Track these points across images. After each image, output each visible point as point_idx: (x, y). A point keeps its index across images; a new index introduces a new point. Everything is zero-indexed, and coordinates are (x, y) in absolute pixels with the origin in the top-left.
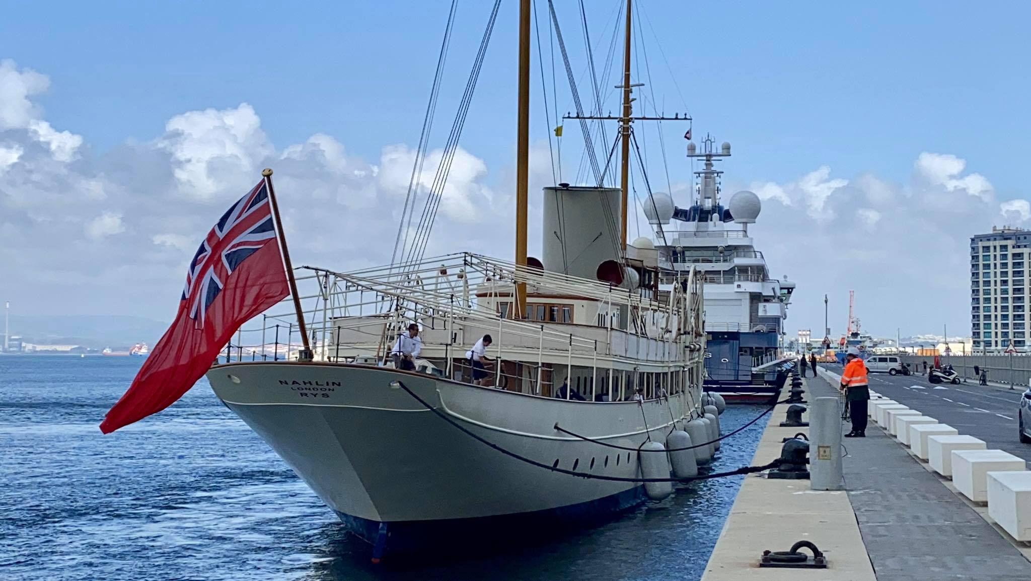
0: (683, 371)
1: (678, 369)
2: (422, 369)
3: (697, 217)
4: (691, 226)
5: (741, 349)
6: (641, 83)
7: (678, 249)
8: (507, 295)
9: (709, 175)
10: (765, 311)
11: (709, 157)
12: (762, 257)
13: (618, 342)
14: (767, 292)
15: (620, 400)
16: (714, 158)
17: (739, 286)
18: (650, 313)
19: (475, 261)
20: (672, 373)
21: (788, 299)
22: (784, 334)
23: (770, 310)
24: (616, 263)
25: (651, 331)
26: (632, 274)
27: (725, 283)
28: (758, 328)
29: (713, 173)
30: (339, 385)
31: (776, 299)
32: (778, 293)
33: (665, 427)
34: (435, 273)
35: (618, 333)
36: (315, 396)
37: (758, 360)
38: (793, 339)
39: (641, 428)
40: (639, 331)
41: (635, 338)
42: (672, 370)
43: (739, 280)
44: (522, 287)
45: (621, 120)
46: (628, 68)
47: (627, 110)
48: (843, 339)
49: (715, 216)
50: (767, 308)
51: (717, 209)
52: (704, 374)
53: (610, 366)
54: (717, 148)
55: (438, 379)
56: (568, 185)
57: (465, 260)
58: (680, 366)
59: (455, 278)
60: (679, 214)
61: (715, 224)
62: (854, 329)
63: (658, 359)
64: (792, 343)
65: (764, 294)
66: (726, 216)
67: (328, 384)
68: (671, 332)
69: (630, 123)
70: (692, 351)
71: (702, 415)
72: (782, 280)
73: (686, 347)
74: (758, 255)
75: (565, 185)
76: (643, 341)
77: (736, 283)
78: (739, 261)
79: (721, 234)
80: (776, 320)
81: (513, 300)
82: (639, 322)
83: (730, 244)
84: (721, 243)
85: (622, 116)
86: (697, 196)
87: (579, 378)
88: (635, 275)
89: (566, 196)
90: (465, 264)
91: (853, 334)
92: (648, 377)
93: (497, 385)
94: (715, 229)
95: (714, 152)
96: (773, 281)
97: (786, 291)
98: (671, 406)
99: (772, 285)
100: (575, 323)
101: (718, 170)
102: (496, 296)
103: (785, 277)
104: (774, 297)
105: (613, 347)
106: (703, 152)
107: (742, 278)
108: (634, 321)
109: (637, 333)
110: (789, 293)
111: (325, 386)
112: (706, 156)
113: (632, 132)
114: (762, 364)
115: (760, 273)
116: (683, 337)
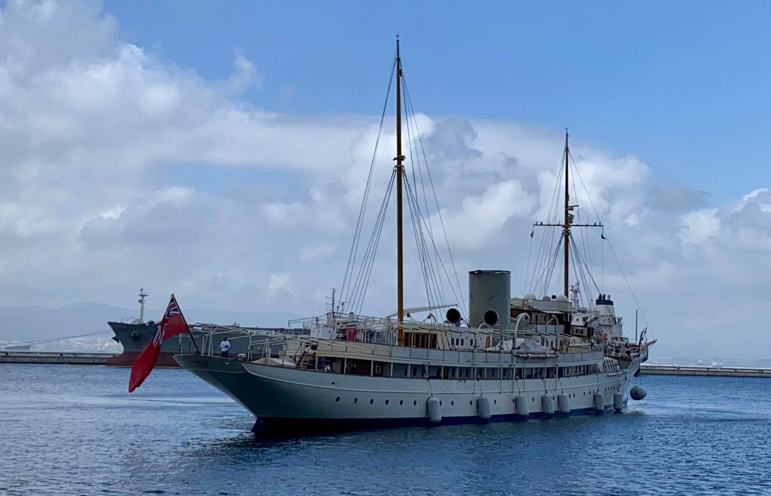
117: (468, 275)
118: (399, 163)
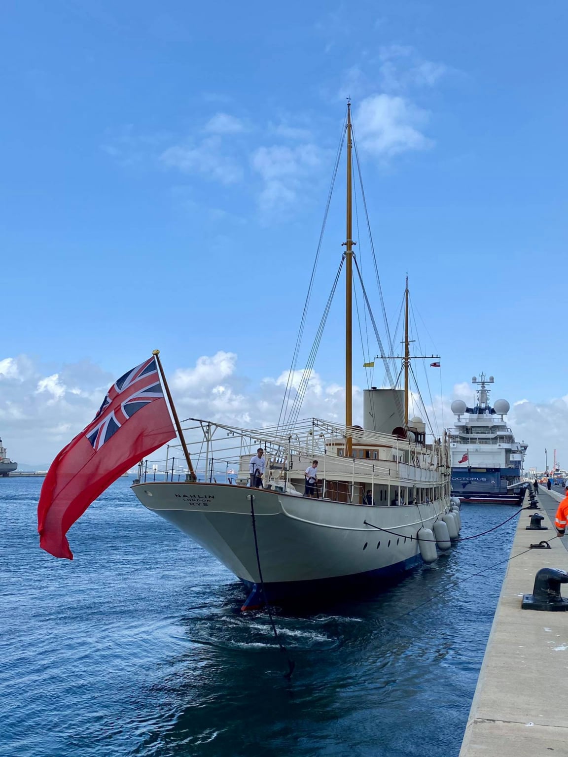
0: (441, 487)
1: (438, 486)
2: (268, 487)
3: (478, 412)
4: (475, 416)
5: (501, 477)
6: (413, 340)
7: (469, 427)
8: (341, 444)
9: (483, 393)
10: (513, 458)
11: (483, 383)
12: (511, 431)
13: (403, 470)
14: (514, 449)
15: (405, 504)
16: (486, 384)
17: (500, 445)
18: (422, 456)
19: (319, 423)
20: (435, 488)
21: (525, 452)
22: (523, 469)
23: (516, 457)
24: (403, 428)
25: (422, 465)
26: (411, 435)
27: (492, 444)
28: (510, 466)
29: (486, 390)
30: (213, 497)
31: (519, 452)
32: (520, 449)
33: (432, 519)
34: (306, 435)
35: (403, 465)
36: (199, 505)
37: (510, 482)
38: (527, 472)
39: (418, 520)
40: (416, 464)
41: (413, 468)
42: (435, 486)
43: (500, 443)
44: (349, 440)
45: (404, 358)
46: (407, 333)
47: (407, 353)
48: (552, 472)
49: (487, 411)
50: (514, 456)
51: (488, 408)
52: (451, 488)
53: (399, 484)
54: (487, 379)
55: (279, 494)
56: (376, 388)
57: (313, 423)
58: (439, 484)
59: (318, 437)
60: (468, 410)
61: (487, 415)
62: (557, 467)
63: (427, 480)
64: (526, 474)
65: (512, 449)
66: (492, 411)
67: (206, 497)
68: (433, 465)
69: (409, 360)
70: (445, 476)
71: (451, 511)
72: (521, 442)
73: (442, 474)
74: (509, 430)
75: (374, 388)
76: (418, 470)
77: (498, 444)
78: (499, 433)
79: (490, 420)
80: (519, 462)
81: (344, 447)
82: (415, 459)
83: (495, 425)
84: (490, 425)
85: (404, 357)
86: (477, 402)
87: (381, 492)
88: (413, 436)
89: (374, 394)
90: (313, 425)
91: (556, 470)
92: (421, 490)
93: (324, 496)
94: (487, 418)
95: (485, 381)
96: (517, 443)
97: (523, 448)
98: (435, 507)
99: (516, 445)
100: (380, 459)
101: (488, 390)
102: (333, 445)
103: (523, 441)
104: (517, 451)
105: (400, 473)
106: (480, 381)
107: (501, 441)
108: (413, 459)
109: (414, 465)
110: (525, 449)
111: (204, 499)
112: (482, 383)
113: (410, 364)
114: (512, 484)
115: (510, 439)
116: (440, 468)
117: (363, 392)
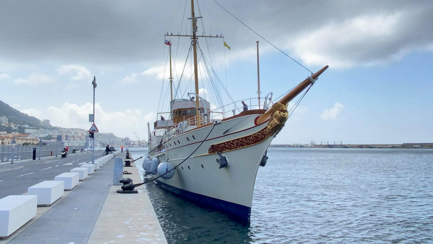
118: (171, 80)
